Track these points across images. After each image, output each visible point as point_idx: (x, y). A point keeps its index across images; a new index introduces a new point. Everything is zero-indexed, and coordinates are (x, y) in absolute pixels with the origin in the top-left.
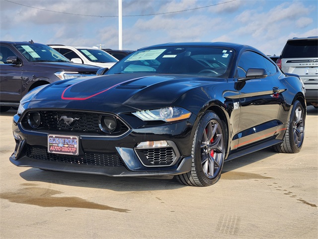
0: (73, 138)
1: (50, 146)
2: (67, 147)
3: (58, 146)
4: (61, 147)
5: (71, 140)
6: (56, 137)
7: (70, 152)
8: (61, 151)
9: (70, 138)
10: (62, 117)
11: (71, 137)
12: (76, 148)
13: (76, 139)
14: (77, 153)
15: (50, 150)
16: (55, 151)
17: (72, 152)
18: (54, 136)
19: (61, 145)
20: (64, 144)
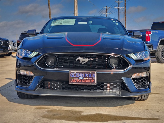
0: (92, 73)
1: (71, 80)
2: (87, 79)
3: (78, 79)
4: (81, 80)
5: (90, 74)
6: (77, 73)
7: (89, 83)
8: (81, 82)
9: (89, 73)
10: (78, 59)
11: (91, 72)
12: (95, 80)
13: (95, 73)
14: (95, 84)
15: (71, 82)
16: (76, 82)
17: (91, 83)
18: (75, 72)
19: (81, 78)
20: (84, 78)
